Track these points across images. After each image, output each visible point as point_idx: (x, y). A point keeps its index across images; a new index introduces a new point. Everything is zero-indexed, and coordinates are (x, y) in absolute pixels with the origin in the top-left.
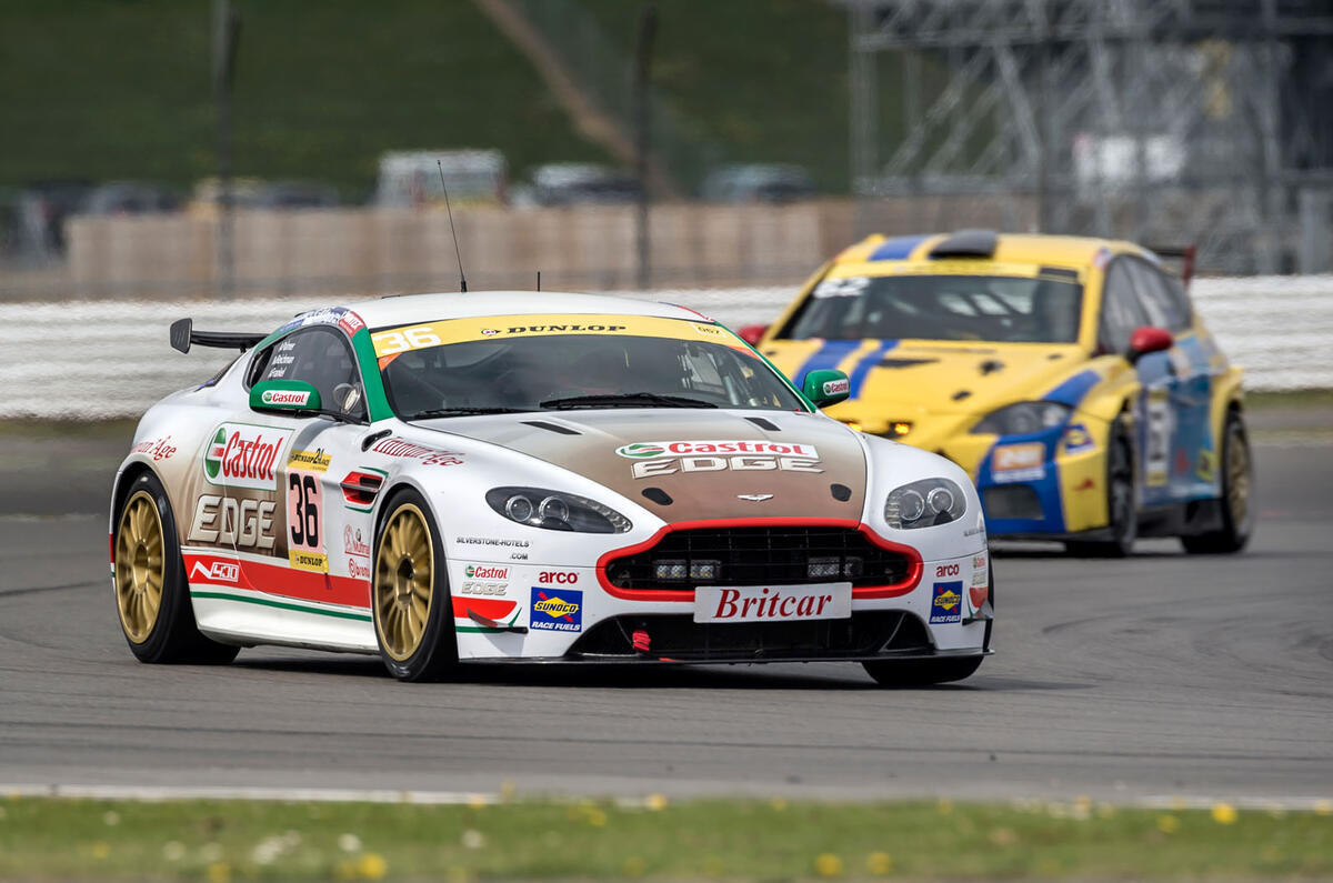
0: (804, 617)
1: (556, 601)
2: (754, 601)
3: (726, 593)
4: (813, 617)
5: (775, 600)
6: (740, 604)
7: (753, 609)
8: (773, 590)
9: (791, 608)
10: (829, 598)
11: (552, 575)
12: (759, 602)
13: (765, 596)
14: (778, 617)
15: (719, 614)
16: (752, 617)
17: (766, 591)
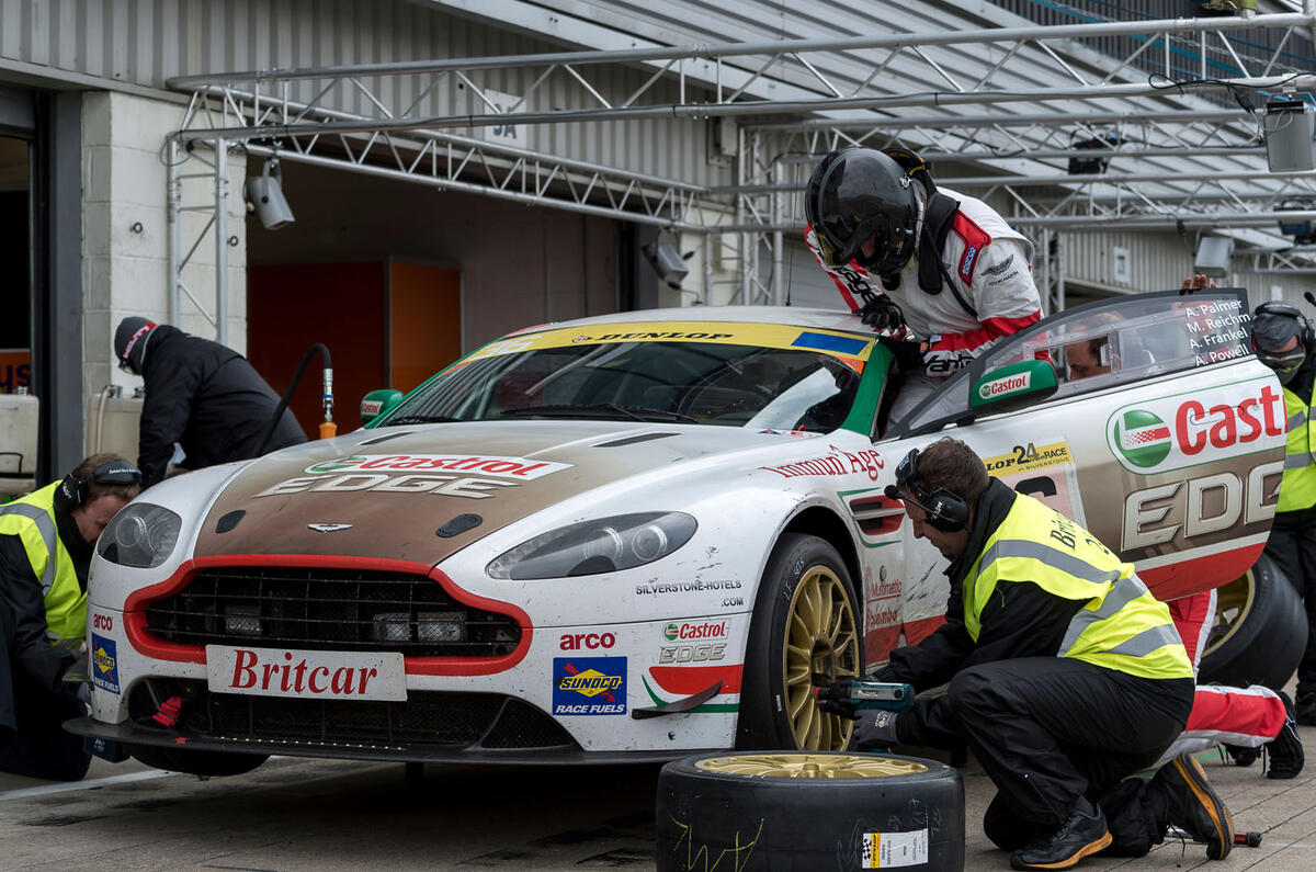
0: (342, 696)
1: (591, 674)
2: (276, 669)
3: (241, 655)
4: (355, 696)
5: (301, 668)
6: (259, 670)
7: (276, 679)
8: (299, 656)
9: (323, 682)
10: (374, 672)
11: (578, 638)
12: (281, 670)
13: (288, 663)
14: (307, 694)
15: (236, 683)
16: (274, 690)
17: (288, 657)
